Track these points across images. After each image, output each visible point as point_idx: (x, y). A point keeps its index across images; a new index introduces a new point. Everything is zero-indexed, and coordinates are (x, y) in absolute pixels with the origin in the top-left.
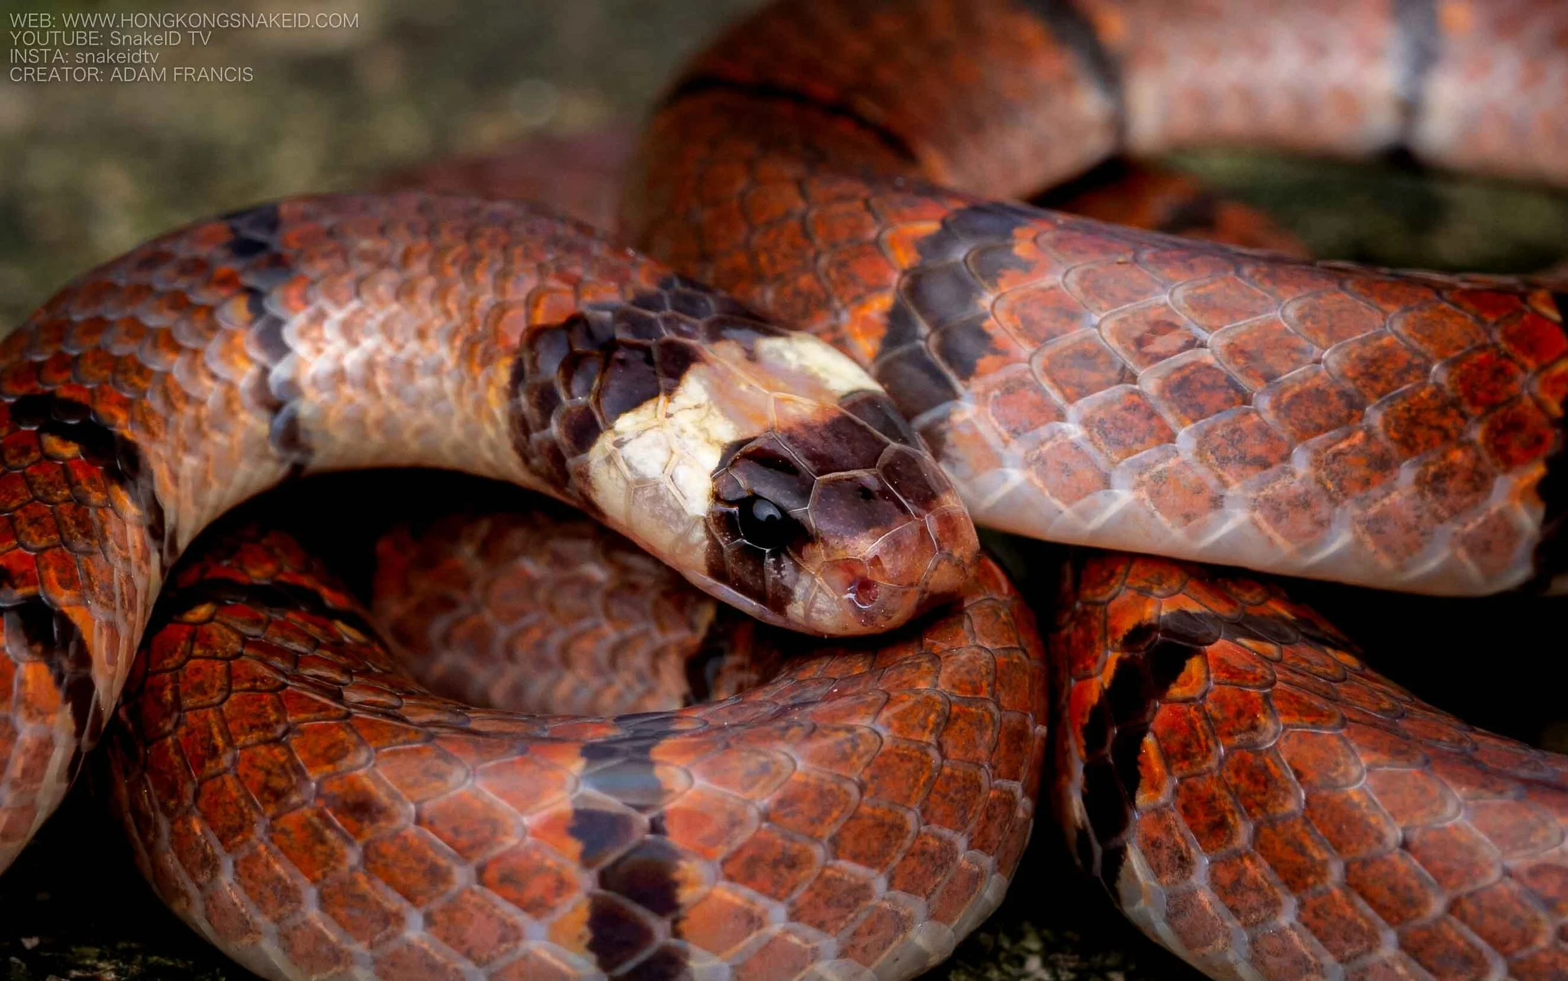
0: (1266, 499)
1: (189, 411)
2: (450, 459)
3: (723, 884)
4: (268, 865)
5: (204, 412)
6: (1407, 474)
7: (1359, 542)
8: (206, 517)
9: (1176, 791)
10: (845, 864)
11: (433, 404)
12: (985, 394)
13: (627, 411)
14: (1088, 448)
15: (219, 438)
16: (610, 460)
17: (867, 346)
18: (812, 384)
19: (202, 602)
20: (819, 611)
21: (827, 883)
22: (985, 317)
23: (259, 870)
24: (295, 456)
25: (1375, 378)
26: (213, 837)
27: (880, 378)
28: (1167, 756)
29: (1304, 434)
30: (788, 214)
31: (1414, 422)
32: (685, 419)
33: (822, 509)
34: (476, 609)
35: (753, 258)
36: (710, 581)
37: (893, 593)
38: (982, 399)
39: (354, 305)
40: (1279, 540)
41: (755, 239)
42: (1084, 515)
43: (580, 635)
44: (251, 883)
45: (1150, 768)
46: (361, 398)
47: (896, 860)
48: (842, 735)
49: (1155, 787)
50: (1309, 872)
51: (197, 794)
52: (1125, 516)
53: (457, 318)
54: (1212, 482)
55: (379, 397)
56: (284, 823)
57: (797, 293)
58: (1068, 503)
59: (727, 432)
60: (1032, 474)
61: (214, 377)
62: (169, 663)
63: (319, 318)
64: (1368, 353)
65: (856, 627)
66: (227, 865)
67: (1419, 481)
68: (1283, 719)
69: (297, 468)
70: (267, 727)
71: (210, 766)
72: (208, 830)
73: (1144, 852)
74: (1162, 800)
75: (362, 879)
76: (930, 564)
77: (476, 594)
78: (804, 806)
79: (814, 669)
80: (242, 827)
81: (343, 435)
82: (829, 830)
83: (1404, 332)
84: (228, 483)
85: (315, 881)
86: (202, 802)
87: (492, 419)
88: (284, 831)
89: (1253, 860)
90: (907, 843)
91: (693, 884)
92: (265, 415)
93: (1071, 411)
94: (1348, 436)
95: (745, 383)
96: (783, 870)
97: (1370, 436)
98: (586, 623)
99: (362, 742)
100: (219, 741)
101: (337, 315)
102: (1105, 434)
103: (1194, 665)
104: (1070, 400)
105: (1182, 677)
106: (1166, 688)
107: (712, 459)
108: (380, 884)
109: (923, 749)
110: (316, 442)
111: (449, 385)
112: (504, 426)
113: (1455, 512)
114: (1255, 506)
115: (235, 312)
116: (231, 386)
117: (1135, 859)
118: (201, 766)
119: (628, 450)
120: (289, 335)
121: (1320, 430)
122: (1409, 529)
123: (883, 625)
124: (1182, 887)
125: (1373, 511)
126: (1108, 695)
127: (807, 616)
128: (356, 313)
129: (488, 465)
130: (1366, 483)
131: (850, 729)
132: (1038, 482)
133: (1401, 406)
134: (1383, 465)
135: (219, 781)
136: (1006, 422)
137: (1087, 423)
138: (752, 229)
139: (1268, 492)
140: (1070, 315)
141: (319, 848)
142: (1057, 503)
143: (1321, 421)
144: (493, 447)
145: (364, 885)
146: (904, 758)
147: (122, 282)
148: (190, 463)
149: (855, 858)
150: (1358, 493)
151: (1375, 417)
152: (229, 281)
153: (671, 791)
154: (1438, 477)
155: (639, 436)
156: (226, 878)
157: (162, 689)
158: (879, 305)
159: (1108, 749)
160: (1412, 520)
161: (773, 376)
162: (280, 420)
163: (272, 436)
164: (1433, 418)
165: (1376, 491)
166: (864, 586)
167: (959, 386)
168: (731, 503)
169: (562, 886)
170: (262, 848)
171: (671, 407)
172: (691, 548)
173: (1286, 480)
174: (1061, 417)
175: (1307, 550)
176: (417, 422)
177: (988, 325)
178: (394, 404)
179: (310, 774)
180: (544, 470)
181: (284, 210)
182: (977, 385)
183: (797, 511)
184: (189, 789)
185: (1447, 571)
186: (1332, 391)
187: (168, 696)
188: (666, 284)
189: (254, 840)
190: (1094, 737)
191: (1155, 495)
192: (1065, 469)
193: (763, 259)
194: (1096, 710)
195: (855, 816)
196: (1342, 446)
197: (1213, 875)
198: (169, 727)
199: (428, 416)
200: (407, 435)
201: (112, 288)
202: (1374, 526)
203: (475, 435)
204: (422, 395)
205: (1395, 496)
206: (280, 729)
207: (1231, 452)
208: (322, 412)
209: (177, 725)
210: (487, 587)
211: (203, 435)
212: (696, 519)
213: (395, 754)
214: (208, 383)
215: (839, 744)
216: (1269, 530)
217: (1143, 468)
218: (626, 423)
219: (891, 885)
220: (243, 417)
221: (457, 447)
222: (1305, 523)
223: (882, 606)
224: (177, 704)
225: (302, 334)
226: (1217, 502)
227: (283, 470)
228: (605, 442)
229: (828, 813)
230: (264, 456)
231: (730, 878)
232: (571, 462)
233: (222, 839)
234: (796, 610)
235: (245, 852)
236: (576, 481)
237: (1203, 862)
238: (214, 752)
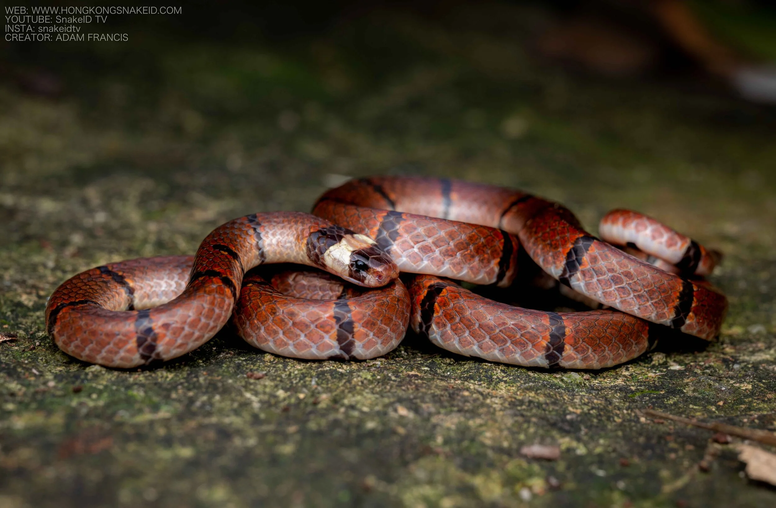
0: (453, 263)
1: (245, 249)
2: (292, 260)
3: (362, 328)
4: (272, 327)
5: (247, 249)
6: (477, 259)
7: (468, 272)
8: (248, 269)
9: (443, 313)
10: (383, 325)
11: (290, 248)
12: (398, 244)
13: (332, 246)
14: (419, 253)
15: (250, 254)
16: (329, 255)
17: (374, 237)
18: (365, 242)
19: (250, 283)
20: (371, 282)
21: (380, 329)
22: (398, 229)
23: (270, 328)
24: (263, 259)
25: (472, 240)
26: (260, 323)
27: (377, 242)
28: (440, 307)
29: (460, 250)
30: (355, 214)
31: (479, 249)
32: (343, 247)
33: (372, 262)
34: (292, 291)
35: (348, 223)
36: (348, 278)
37: (386, 277)
38: (398, 245)
39: (274, 230)
40: (454, 271)
41: (348, 219)
42: (418, 266)
43: (315, 294)
44: (268, 331)
45: (437, 309)
46: (276, 248)
47: (391, 325)
48: (382, 301)
49: (438, 312)
50: (471, 325)
51: (256, 315)
52: (426, 266)
53: (295, 232)
54: (442, 259)
55: (279, 247)
56: (275, 318)
57: (358, 228)
58: (415, 264)
59: (352, 249)
60: (408, 258)
61: (249, 243)
62: (246, 293)
63: (267, 233)
64: (470, 235)
65: (378, 285)
66: (263, 328)
67: (479, 260)
68: (464, 299)
69: (263, 261)
70: (271, 301)
71: (259, 310)
72: (258, 322)
73: (436, 325)
74: (439, 314)
75: (292, 328)
76: (392, 272)
77: (293, 288)
78: (376, 314)
79: (371, 292)
80: (266, 320)
81: (272, 255)
82: (380, 319)
83: (476, 232)
84: (251, 263)
85: (282, 329)
86: (257, 317)
87: (303, 250)
88: (276, 320)
89: (460, 324)
90: (393, 322)
91: (357, 328)
92: (258, 250)
93: (415, 246)
94: (467, 251)
95: (353, 241)
96: (373, 326)
97: (471, 251)
98: (316, 292)
99: (290, 303)
100: (260, 305)
101: (271, 232)
102: (422, 250)
103: (444, 290)
104: (415, 244)
105: (442, 292)
106: (439, 294)
107: (350, 254)
108: (296, 329)
109: (395, 305)
110: (267, 256)
111: (293, 245)
112: (305, 251)
113: (485, 267)
114: (450, 264)
115: (251, 232)
116: (251, 245)
117: (434, 326)
118: (257, 310)
119: (332, 253)
120: (262, 235)
121: (462, 250)
122: (477, 269)
123: (384, 284)
124: (445, 330)
125: (471, 265)
126: (425, 297)
127: (369, 283)
128: (274, 232)
129: (301, 261)
130: (470, 260)
131: (383, 300)
132: (409, 260)
133: (476, 245)
134: (473, 257)
135: (261, 312)
136: (402, 249)
137: (419, 249)
138: (347, 217)
139: (453, 261)
140: (415, 229)
141: (283, 323)
142: (413, 264)
143: (462, 248)
144: (302, 256)
145: (292, 329)
146: (393, 306)
147: (228, 227)
148: (246, 258)
149: (385, 324)
150: (468, 262)
151: (472, 247)
152: (249, 226)
153: (352, 310)
154: (483, 260)
155: (334, 250)
156: (262, 331)
157: (246, 297)
158: (376, 229)
159: (426, 307)
160: (478, 268)
161: (358, 240)
162: (260, 252)
163: (259, 254)
164: (482, 248)
165: (472, 262)
166: (380, 276)
167: (393, 242)
168: (354, 262)
169: (332, 328)
170: (271, 324)
171: (340, 245)
172: (345, 271)
173: (456, 259)
174: (413, 247)
175: (458, 273)
176: (287, 252)
177: (399, 231)
178: (282, 249)
179: (281, 309)
180: (313, 259)
181: (257, 215)
182: (397, 242)
183: (366, 263)
184: (254, 315)
185: (483, 278)
186: (464, 242)
187: (248, 298)
188: (334, 225)
189: (269, 323)
190: (423, 304)
191: (432, 262)
192: (415, 258)
193: (350, 223)
194: (423, 300)
195: (385, 316)
196: (466, 253)
197: (451, 327)
198: (248, 304)
199: (289, 251)
200: (284, 255)
201: (227, 228)
202: (471, 269)
203: (298, 254)
204: (288, 247)
205: (475, 263)
206: (274, 301)
207: (446, 254)
208: (268, 251)
209: (250, 303)
210: (295, 287)
211: (247, 253)
212: (347, 265)
213: (298, 304)
214: (247, 244)
215: (381, 303)
216: (452, 269)
217: (429, 257)
218: (332, 248)
219: (390, 330)
220: (254, 250)
221: (295, 257)
222: (459, 267)
223: (383, 280)
224: (250, 299)
225: (264, 236)
226: (443, 263)
227: (260, 262)
228: (328, 252)
229: (380, 315)
230: (258, 258)
231: (363, 327)
232: (320, 256)
233: (262, 323)
234: (366, 282)
235: (267, 325)
236: (321, 260)
237: (449, 326)
238: (260, 307)
